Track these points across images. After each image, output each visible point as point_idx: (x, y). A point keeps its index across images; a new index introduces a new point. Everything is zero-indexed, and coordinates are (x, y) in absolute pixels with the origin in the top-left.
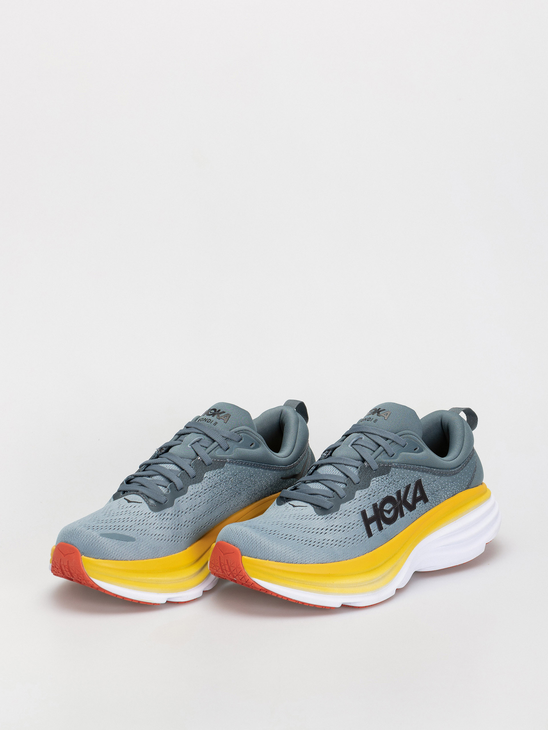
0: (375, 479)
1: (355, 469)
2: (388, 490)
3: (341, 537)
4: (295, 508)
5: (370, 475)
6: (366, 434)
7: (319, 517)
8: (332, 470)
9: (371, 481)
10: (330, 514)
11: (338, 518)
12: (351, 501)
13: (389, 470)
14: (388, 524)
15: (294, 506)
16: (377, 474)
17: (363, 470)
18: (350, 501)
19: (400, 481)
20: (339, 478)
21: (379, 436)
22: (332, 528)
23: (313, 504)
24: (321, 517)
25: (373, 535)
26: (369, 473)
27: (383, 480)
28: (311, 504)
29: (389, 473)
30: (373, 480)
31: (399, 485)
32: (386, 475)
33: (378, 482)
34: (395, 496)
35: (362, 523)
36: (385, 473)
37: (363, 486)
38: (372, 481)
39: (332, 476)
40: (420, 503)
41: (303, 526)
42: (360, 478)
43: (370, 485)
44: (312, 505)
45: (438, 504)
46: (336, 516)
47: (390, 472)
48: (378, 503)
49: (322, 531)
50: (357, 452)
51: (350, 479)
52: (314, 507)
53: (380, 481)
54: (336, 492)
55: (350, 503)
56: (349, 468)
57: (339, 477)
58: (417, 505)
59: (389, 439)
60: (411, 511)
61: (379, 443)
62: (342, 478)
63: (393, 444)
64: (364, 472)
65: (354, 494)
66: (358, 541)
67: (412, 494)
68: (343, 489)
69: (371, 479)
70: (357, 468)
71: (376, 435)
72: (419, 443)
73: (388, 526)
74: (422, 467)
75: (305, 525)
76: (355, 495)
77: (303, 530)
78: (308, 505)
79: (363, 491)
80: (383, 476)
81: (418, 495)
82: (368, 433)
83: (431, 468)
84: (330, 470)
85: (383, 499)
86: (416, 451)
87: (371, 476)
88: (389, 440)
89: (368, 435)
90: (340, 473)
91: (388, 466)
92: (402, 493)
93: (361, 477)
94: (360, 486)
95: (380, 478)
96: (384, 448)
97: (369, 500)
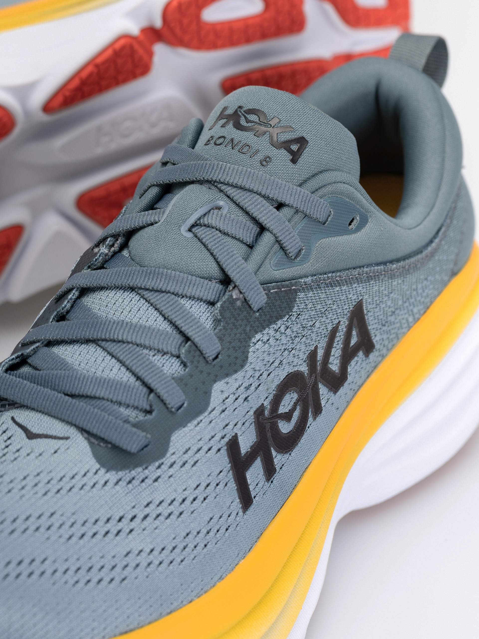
0: (258, 336)
1: (204, 307)
2: (291, 359)
3: (173, 536)
4: (34, 441)
5: (246, 325)
6: (223, 187)
7: (108, 476)
8: (136, 308)
9: (249, 346)
10: (140, 469)
11: (165, 477)
12: (201, 417)
13: (291, 302)
14: (286, 453)
15: (31, 435)
16: (265, 321)
17: (227, 314)
18: (199, 419)
19: (317, 325)
20: (158, 337)
21: (260, 194)
22: (147, 510)
23: (88, 432)
24: (112, 476)
25: (254, 502)
26: (245, 322)
27: (278, 335)
28: (82, 430)
29: (290, 309)
30: (255, 341)
31: (314, 335)
32: (285, 319)
33: (267, 345)
34: (304, 369)
35: (229, 475)
36: (283, 311)
37: (230, 364)
38: (252, 345)
39: (137, 329)
40: (357, 362)
41: (64, 518)
42: (221, 339)
43: (247, 358)
44: (82, 434)
45: (393, 345)
46: (159, 472)
47: (294, 307)
48: (266, 403)
49: (121, 525)
50: (208, 250)
51: (194, 348)
52: (91, 444)
53: (272, 341)
54: (156, 394)
55: (198, 424)
56: (187, 304)
57: (160, 333)
58: (349, 370)
59: (288, 205)
60: (335, 393)
61: (263, 220)
62: (167, 338)
63: (297, 218)
64: (230, 319)
65: (207, 394)
66: (218, 535)
67: (340, 344)
68: (176, 382)
69: (250, 339)
70: (212, 304)
71: (251, 191)
72: (358, 202)
73: (287, 456)
74: (367, 269)
75: (69, 515)
76: (212, 399)
77: (65, 532)
78: (72, 432)
79: (230, 380)
80: (279, 322)
81: (354, 341)
82: (228, 184)
83: (385, 263)
84: (128, 309)
85: (279, 386)
86: (353, 226)
87: (248, 328)
88: (285, 210)
89: (230, 191)
90: (161, 318)
91: (290, 290)
92: (320, 353)
93: (224, 335)
94: (221, 367)
95: (272, 332)
96: (276, 238)
97: (246, 403)
